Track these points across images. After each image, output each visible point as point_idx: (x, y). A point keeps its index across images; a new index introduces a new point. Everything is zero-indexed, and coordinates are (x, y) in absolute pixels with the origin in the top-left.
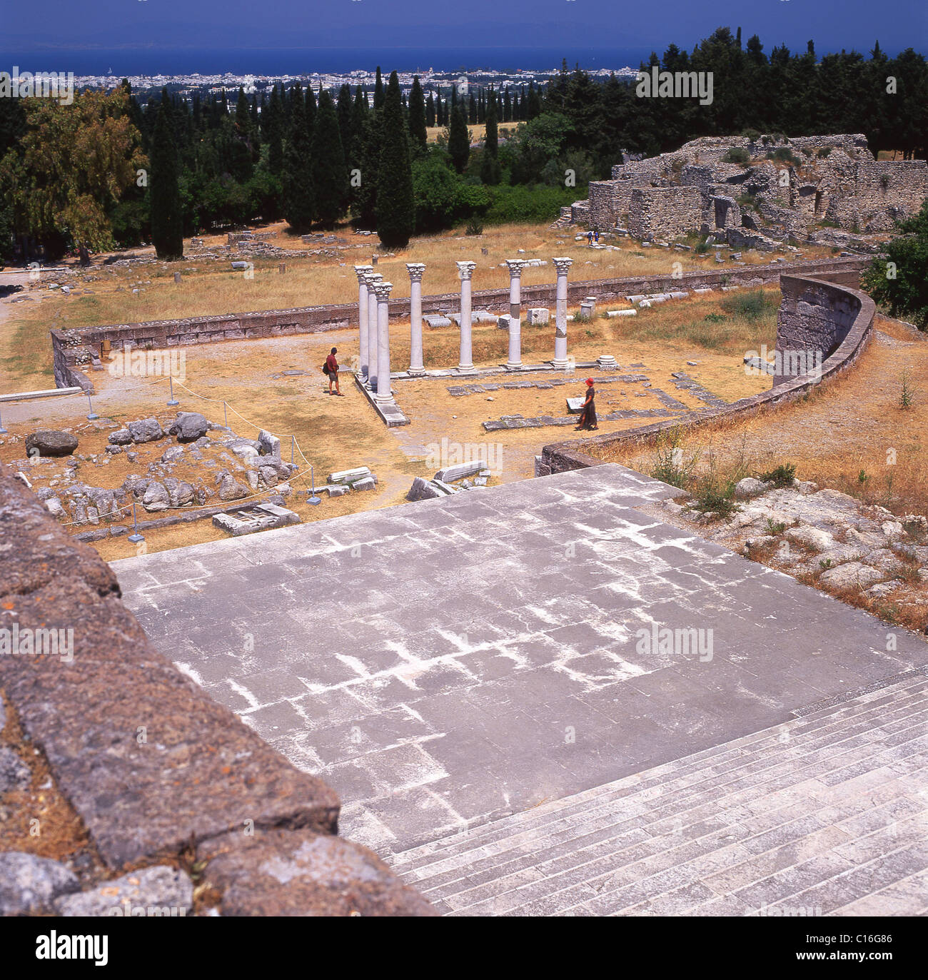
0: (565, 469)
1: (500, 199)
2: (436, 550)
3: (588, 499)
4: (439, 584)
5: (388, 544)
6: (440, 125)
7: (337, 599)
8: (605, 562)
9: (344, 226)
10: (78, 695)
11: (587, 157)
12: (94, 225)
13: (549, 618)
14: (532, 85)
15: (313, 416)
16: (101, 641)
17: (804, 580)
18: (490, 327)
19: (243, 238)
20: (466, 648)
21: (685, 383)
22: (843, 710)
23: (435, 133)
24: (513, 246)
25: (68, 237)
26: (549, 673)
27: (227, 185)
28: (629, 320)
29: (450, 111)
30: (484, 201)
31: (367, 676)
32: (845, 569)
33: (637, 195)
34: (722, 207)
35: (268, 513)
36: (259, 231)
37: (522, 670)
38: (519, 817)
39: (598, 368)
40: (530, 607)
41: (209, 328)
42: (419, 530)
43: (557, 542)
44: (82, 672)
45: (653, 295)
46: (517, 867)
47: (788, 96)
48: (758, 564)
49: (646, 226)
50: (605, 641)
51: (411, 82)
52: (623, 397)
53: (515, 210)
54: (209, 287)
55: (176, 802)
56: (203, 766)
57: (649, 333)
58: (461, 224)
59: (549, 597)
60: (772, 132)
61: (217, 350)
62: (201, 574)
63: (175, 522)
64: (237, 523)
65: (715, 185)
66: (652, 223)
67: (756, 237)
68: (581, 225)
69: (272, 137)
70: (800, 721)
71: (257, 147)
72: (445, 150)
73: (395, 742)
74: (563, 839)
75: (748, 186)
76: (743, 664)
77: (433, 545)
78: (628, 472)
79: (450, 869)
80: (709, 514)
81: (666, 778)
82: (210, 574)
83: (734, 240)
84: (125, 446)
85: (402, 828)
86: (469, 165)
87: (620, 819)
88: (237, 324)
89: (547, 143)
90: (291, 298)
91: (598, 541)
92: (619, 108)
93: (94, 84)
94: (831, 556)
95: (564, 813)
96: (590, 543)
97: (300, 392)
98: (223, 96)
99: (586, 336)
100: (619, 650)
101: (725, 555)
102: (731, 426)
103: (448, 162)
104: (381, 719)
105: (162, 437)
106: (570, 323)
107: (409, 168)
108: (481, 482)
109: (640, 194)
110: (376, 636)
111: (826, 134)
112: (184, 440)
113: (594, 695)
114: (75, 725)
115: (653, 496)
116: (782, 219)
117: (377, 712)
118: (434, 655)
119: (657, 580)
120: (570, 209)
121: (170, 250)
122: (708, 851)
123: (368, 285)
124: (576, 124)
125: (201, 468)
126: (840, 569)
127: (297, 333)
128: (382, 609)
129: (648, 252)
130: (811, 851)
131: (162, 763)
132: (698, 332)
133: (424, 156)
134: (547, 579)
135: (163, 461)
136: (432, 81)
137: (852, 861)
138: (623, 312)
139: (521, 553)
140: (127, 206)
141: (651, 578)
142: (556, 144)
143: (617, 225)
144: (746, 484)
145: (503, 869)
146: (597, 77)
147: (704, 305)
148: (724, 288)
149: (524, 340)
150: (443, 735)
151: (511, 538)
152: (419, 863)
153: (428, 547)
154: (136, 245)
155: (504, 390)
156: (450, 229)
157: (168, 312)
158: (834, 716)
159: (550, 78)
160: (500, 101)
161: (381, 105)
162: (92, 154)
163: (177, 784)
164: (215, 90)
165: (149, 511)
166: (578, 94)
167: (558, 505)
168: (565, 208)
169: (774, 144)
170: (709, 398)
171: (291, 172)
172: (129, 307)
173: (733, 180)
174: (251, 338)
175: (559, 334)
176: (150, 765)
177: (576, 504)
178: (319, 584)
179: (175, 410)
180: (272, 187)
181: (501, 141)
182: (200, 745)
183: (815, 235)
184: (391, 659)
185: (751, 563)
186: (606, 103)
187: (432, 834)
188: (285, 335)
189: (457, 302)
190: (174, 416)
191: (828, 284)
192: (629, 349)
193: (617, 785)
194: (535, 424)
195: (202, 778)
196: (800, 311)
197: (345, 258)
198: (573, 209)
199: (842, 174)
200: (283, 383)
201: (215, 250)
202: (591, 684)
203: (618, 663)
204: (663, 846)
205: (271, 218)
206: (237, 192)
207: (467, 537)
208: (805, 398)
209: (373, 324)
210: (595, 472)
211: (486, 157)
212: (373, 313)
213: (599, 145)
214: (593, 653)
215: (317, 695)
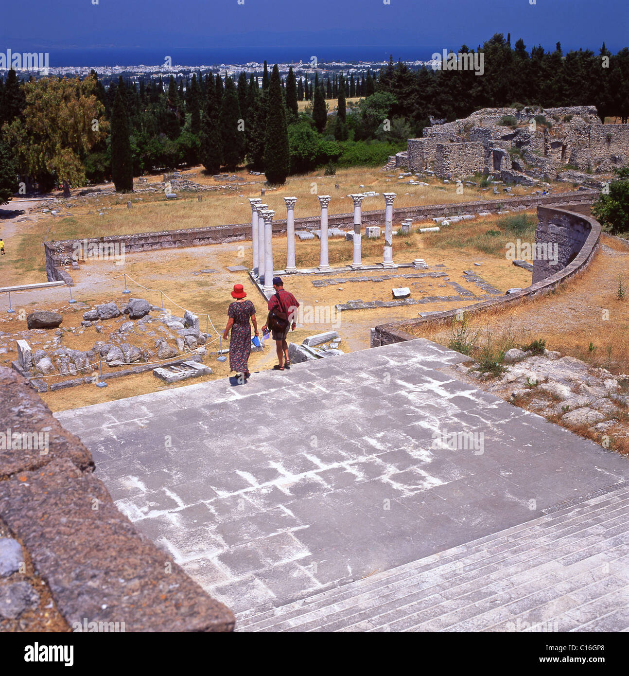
0: (390, 342)
1: (348, 150)
2: (303, 399)
3: (405, 363)
4: (305, 422)
5: (271, 394)
6: (307, 99)
7: (237, 432)
8: (417, 407)
9: (242, 169)
10: (69, 543)
11: (406, 122)
12: (73, 169)
13: (379, 446)
14: (369, 72)
15: (221, 300)
16: (83, 505)
17: (551, 420)
18: (340, 240)
19: (174, 177)
20: (324, 467)
21: (473, 278)
22: (577, 510)
23: (304, 105)
24: (356, 182)
25: (55, 177)
26: (378, 483)
27: (163, 142)
28: (435, 234)
29: (314, 90)
30: (336, 152)
31: (257, 486)
32: (579, 412)
33: (440, 148)
34: (498, 156)
35: (191, 367)
36: (185, 172)
37: (360, 481)
38: (358, 583)
39: (413, 267)
40: (366, 438)
41: (151, 241)
42: (292, 385)
43: (384, 393)
44: (71, 527)
45: (451, 217)
46: (356, 620)
47: (543, 80)
48: (519, 408)
49: (446, 169)
50: (416, 462)
51: (288, 70)
52: (430, 288)
53: (358, 158)
54: (151, 212)
55: (132, 620)
56: (149, 594)
57: (448, 243)
58: (321, 167)
59: (379, 431)
60: (532, 104)
61: (157, 256)
62: (146, 415)
63: (128, 374)
64: (169, 374)
65: (493, 141)
66: (451, 165)
67: (522, 177)
68: (402, 168)
69: (193, 108)
70: (547, 517)
71: (183, 115)
72: (310, 117)
73: (276, 531)
74: (387, 600)
75: (516, 142)
76: (509, 477)
77: (302, 395)
78: (432, 344)
79: (311, 620)
80: (487, 374)
81: (457, 558)
82: (151, 415)
83: (506, 179)
84: (94, 322)
85: (280, 590)
86: (327, 127)
87: (425, 586)
88: (169, 238)
89: (379, 112)
90: (206, 219)
91: (411, 392)
92: (428, 89)
93: (73, 72)
94: (569, 403)
95: (388, 582)
96: (406, 394)
97: (212, 285)
98: (160, 80)
99: (405, 245)
100: (425, 468)
101: (498, 402)
102: (502, 312)
103: (312, 125)
104: (266, 516)
105: (119, 315)
106: (395, 236)
107: (286, 130)
108: (334, 346)
109: (442, 147)
110: (263, 458)
111: (568, 105)
112: (134, 318)
113: (408, 499)
114: (67, 565)
115: (449, 361)
116: (539, 164)
117: (264, 510)
118: (302, 471)
119: (452, 419)
120: (394, 157)
121: (124, 186)
122: (483, 612)
123: (258, 212)
124: (399, 99)
125: (145, 337)
126: (575, 412)
127: (210, 244)
128: (267, 439)
129: (447, 186)
130: (551, 614)
131: (123, 591)
132: (481, 242)
133: (296, 121)
134: (377, 419)
135: (120, 332)
136: (302, 69)
137: (578, 621)
138: (431, 229)
139: (361, 401)
140: (95, 156)
141: (447, 418)
142: (385, 113)
143: (426, 168)
144: (513, 353)
145: (346, 621)
146: (413, 67)
147: (486, 224)
148: (499, 213)
149: (363, 248)
150: (307, 526)
151: (353, 390)
152: (291, 615)
153: (298, 396)
154: (102, 182)
155: (349, 283)
156: (314, 171)
157: (123, 228)
158: (570, 514)
159: (382, 67)
160: (347, 83)
161: (267, 87)
162: (71, 121)
163: (132, 606)
164: (155, 76)
165: (111, 366)
166: (400, 78)
167: (385, 367)
168: (392, 157)
169: (533, 113)
170: (489, 288)
171: (206, 132)
172: (97, 225)
173: (505, 138)
174: (179, 247)
175: (387, 244)
176: (115, 593)
177: (398, 367)
178: (224, 422)
179: (128, 296)
180: (194, 143)
181: (348, 111)
182: (146, 579)
183: (562, 175)
184: (273, 474)
185: (515, 408)
186: (419, 85)
187: (300, 594)
188: (202, 245)
189: (318, 222)
190: (127, 301)
191: (569, 212)
192: (435, 255)
193: (423, 561)
194: (371, 306)
195: (148, 603)
196: (550, 231)
197: (242, 191)
198: (397, 157)
199: (580, 133)
200: (201, 278)
201: (155, 186)
202: (406, 491)
203: (425, 477)
204: (453, 607)
205: (193, 163)
206: (169, 146)
207: (324, 390)
208: (553, 292)
209: (262, 238)
210: (410, 344)
211: (338, 121)
212: (262, 231)
213: (414, 114)
214: (408, 470)
215: (224, 499)
